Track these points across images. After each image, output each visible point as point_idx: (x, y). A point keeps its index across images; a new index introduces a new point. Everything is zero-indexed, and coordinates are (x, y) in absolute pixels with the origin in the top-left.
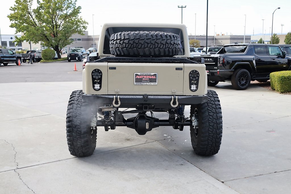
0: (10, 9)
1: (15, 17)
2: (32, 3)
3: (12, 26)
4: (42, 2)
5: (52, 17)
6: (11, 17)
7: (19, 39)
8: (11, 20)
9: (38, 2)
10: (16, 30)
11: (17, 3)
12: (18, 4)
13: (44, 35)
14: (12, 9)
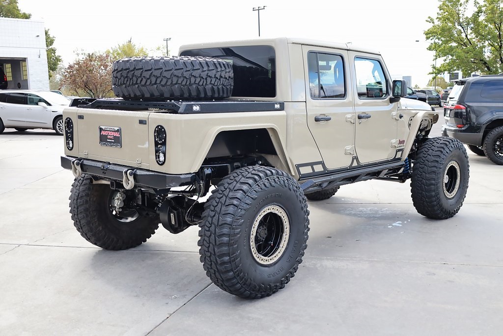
0: (427, 21)
1: (434, 33)
2: (467, 8)
3: (430, 49)
4: (482, 3)
5: (499, 28)
6: (429, 34)
7: (437, 70)
8: (428, 38)
9: (476, 3)
10: (435, 54)
11: (440, 10)
12: (442, 11)
13: (482, 60)
14: (429, 20)
